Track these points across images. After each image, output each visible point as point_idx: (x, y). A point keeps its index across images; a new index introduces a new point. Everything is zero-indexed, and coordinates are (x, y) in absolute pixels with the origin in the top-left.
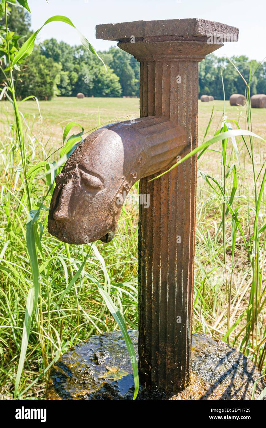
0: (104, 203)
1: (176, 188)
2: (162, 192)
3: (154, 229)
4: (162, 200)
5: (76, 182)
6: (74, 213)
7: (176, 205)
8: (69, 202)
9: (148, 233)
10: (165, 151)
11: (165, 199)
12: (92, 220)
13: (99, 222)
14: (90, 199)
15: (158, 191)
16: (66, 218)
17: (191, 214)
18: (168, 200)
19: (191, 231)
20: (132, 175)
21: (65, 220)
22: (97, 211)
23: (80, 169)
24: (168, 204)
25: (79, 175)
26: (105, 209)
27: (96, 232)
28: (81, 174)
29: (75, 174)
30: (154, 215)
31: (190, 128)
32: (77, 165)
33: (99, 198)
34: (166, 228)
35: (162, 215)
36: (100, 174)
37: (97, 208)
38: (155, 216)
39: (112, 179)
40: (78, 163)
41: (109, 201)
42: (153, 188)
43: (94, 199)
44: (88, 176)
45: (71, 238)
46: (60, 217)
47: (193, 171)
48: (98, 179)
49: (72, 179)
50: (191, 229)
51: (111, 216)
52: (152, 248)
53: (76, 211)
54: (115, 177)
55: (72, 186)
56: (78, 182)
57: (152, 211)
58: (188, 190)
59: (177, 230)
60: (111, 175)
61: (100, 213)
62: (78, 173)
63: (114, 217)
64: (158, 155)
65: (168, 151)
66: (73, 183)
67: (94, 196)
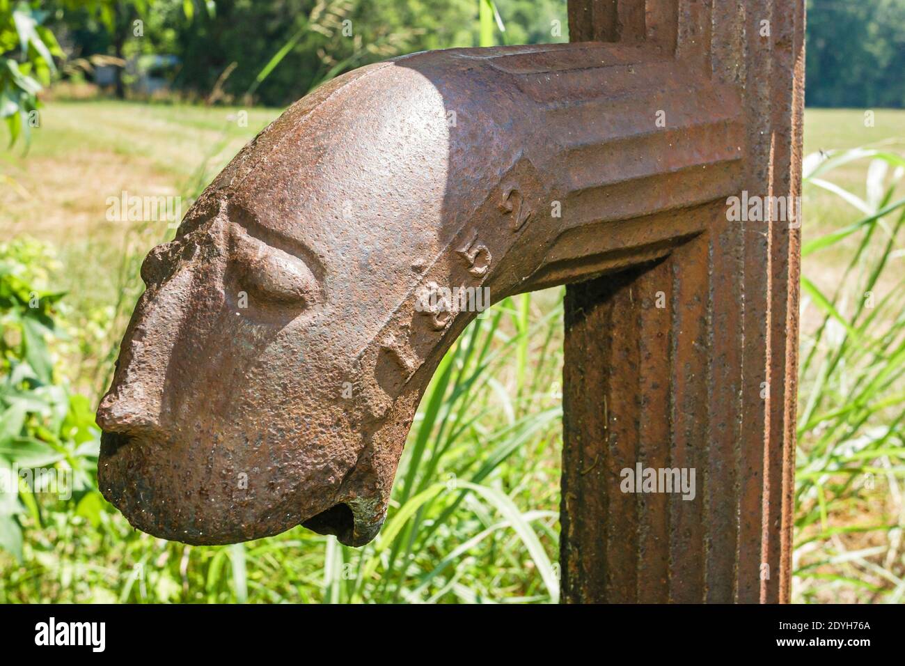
0: (320, 369)
1: (702, 342)
2: (644, 354)
3: (613, 506)
4: (645, 389)
5: (206, 274)
6: (185, 407)
7: (700, 411)
8: (166, 358)
9: (591, 524)
10: (638, 175)
11: (655, 386)
12: (261, 437)
13: (293, 451)
14: (256, 346)
15: (627, 350)
16: (149, 424)
17: (771, 453)
18: (669, 390)
19: (771, 522)
20: (462, 255)
21: (146, 435)
22: (282, 403)
23: (231, 220)
24: (670, 406)
25: (222, 246)
26: (324, 396)
27: (276, 494)
28: (232, 241)
29: (209, 242)
30: (611, 448)
31: (765, 91)
32: (224, 204)
33: (296, 346)
34: (661, 505)
35: (642, 450)
36: (309, 241)
37: (285, 387)
38: (617, 452)
39: (364, 267)
40: (230, 196)
41: (341, 361)
42: (610, 339)
43: (273, 348)
44: (259, 250)
45: (166, 512)
46: (120, 418)
47: (776, 275)
48: (300, 263)
49: (194, 263)
50: (771, 515)
51: (353, 425)
52: (602, 583)
53: (192, 395)
54: (380, 258)
55: (187, 291)
56: (215, 272)
57: (604, 432)
58: (756, 352)
59: (708, 516)
60: (361, 251)
61: (299, 410)
62: (221, 235)
63: (366, 434)
64: (603, 188)
65: (656, 178)
66: (196, 277)
67: (272, 337)
